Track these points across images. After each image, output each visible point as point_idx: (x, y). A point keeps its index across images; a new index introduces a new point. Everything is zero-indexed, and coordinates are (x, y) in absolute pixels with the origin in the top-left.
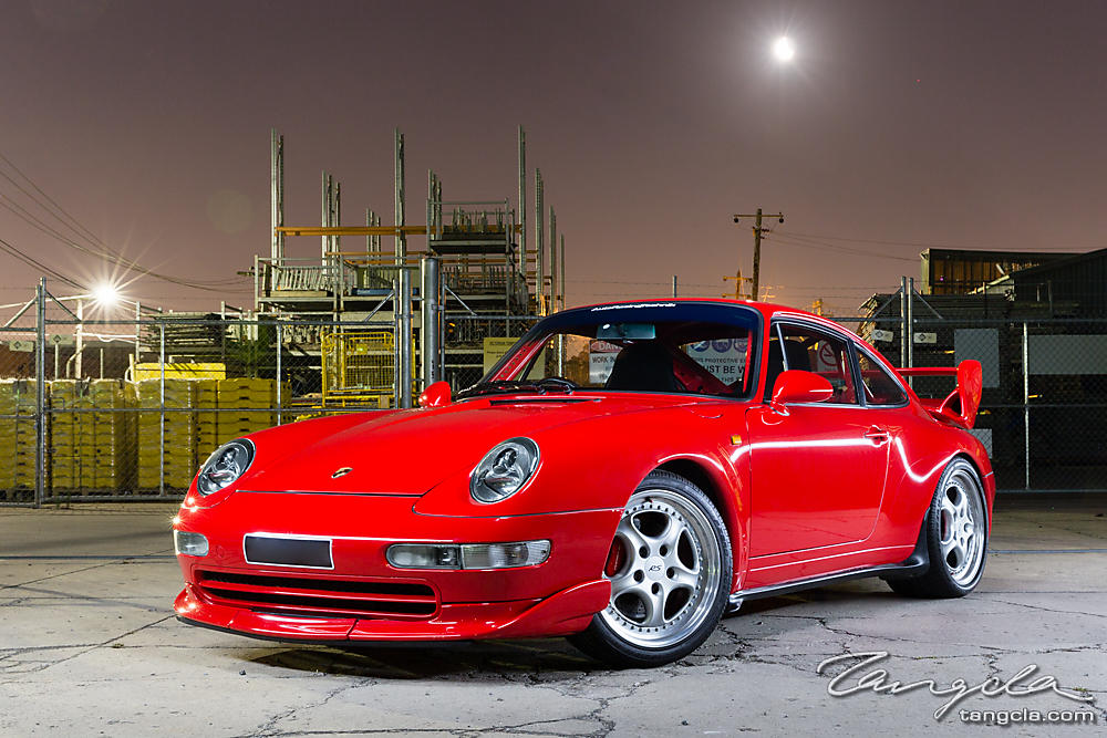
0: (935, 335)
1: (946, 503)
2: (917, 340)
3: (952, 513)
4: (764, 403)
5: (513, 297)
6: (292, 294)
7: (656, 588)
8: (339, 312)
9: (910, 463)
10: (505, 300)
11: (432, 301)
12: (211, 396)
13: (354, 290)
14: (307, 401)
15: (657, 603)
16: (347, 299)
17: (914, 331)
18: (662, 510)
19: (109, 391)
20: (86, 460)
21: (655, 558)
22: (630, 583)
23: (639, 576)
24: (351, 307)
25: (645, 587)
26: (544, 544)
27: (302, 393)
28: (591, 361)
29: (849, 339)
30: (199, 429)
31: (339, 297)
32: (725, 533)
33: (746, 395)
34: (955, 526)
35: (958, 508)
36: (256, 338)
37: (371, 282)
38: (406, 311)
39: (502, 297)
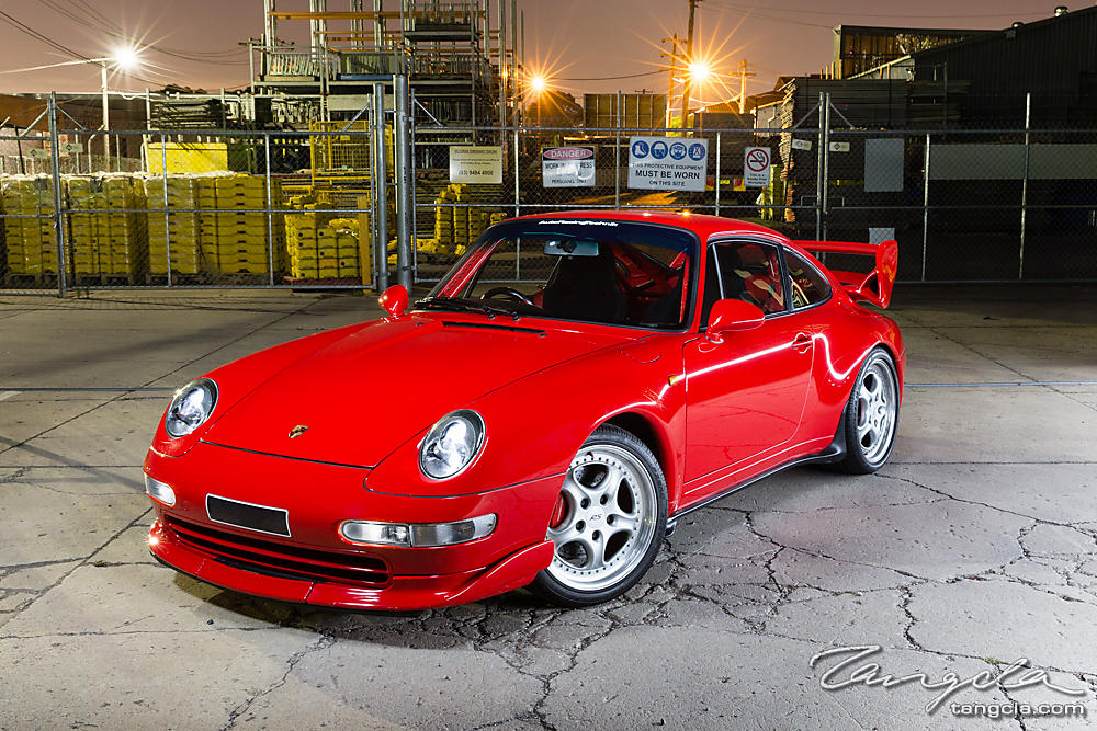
0: (848, 144)
1: (864, 393)
2: (832, 149)
3: (868, 400)
4: (700, 332)
5: (478, 81)
6: (283, 79)
7: (596, 535)
8: (325, 95)
9: (832, 362)
10: (470, 86)
11: (402, 114)
12: (210, 192)
13: (338, 75)
14: (299, 176)
15: (598, 548)
16: (333, 84)
17: (830, 141)
18: (603, 462)
19: (119, 188)
20: (102, 250)
21: (596, 508)
22: (572, 534)
23: (580, 526)
24: (336, 91)
25: (587, 536)
26: (490, 518)
27: (296, 168)
28: (544, 166)
29: (780, 245)
30: (202, 222)
31: (325, 80)
32: (662, 478)
33: (683, 326)
34: (870, 413)
35: (874, 394)
36: (253, 118)
37: (352, 68)
38: (380, 122)
39: (468, 83)
